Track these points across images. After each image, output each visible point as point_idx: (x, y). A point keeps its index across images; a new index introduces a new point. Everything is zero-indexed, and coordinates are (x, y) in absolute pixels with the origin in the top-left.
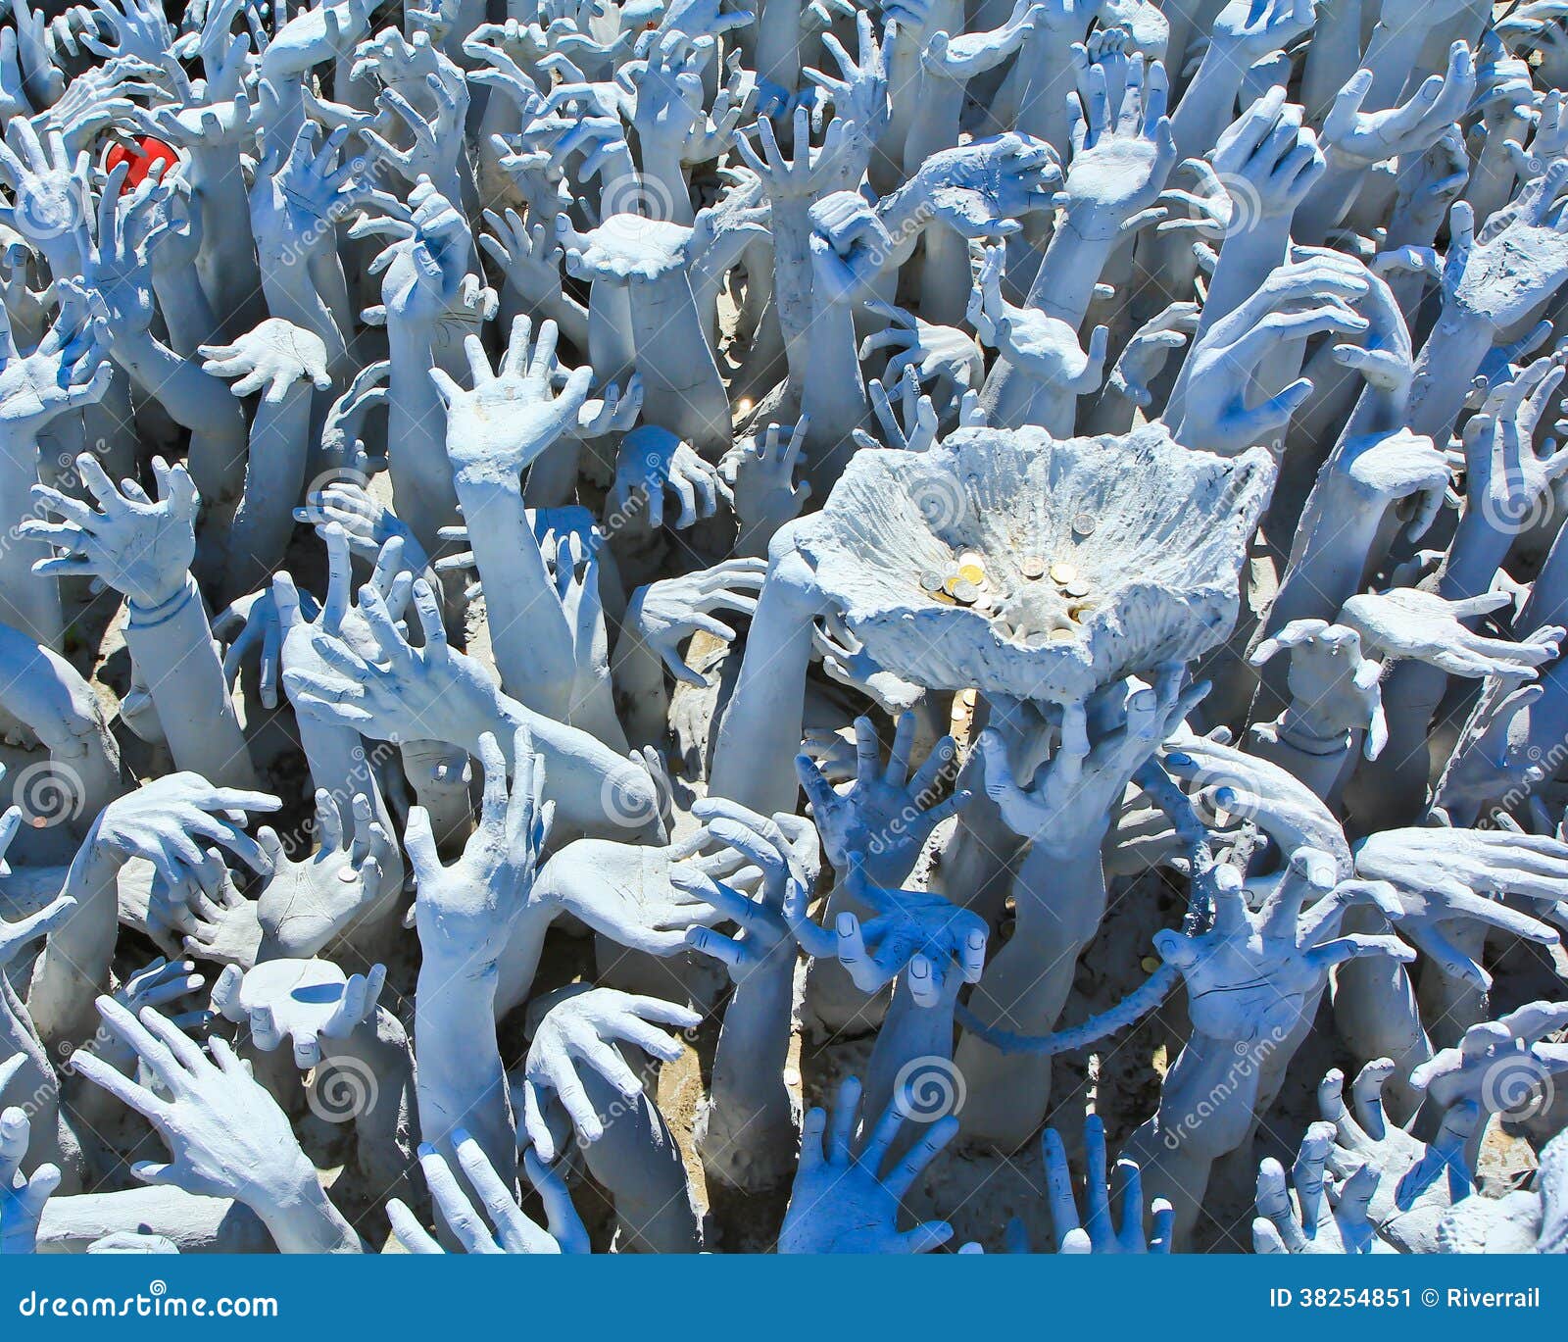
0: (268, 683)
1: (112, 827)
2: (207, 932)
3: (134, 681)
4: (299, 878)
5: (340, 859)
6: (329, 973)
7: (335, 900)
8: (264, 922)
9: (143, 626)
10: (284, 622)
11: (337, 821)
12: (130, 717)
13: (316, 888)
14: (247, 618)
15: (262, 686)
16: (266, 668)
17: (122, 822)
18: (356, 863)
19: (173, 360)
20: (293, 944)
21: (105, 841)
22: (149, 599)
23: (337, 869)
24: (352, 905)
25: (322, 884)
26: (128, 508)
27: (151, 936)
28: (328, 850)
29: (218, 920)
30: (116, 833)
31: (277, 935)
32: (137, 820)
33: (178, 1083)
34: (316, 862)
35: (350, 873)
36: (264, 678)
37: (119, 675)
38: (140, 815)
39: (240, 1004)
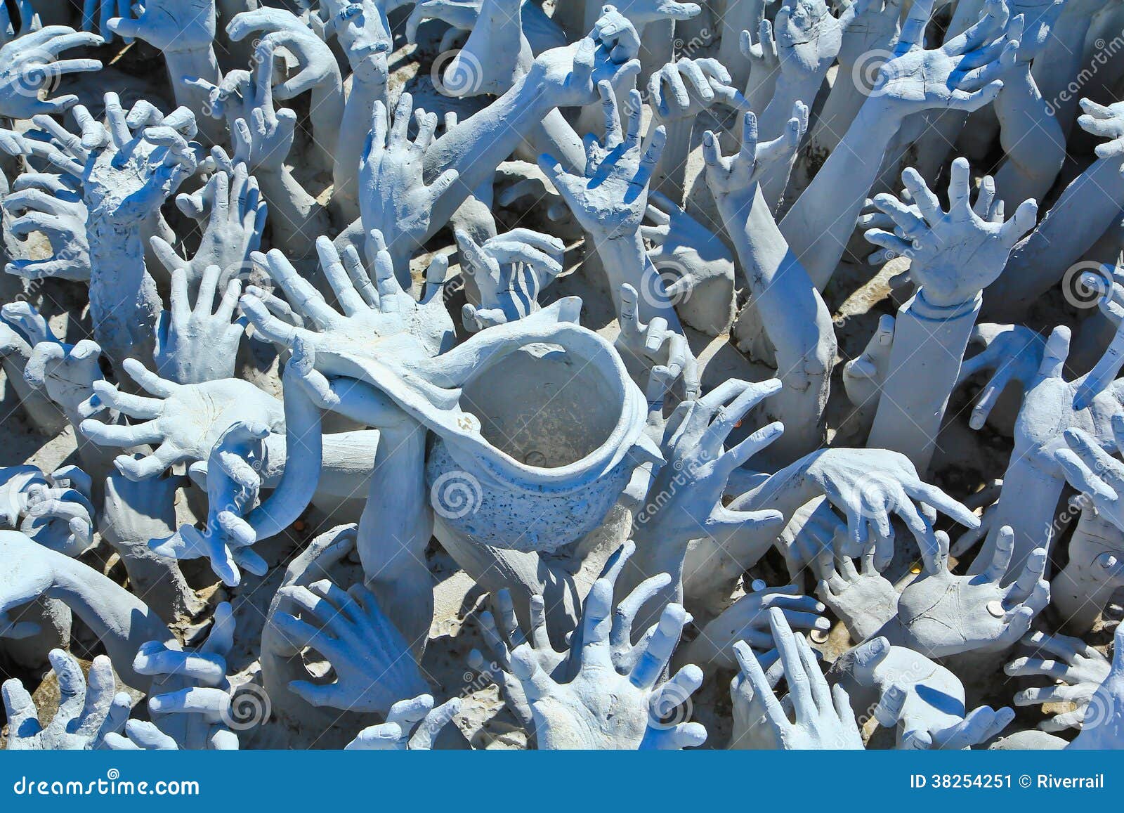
0: (984, 407)
1: (824, 469)
2: (837, 584)
3: (869, 349)
4: (950, 588)
5: (993, 593)
6: (954, 687)
7: (976, 624)
8: (902, 607)
9: (918, 316)
10: (1043, 370)
11: (1007, 559)
12: (851, 377)
13: (962, 605)
14: (989, 341)
15: (978, 407)
16: (989, 395)
17: (835, 470)
18: (1007, 603)
19: (1034, 95)
20: (921, 641)
21: (812, 477)
22: (937, 297)
23: (987, 599)
24: (989, 637)
25: (969, 605)
26: (969, 218)
27: (787, 560)
28: (986, 579)
29: (850, 578)
30: (825, 476)
31: (909, 625)
32: (849, 475)
33: (804, 712)
34: (971, 583)
35: (997, 608)
36: (983, 402)
37: (848, 335)
38: (851, 471)
39: (873, 673)
